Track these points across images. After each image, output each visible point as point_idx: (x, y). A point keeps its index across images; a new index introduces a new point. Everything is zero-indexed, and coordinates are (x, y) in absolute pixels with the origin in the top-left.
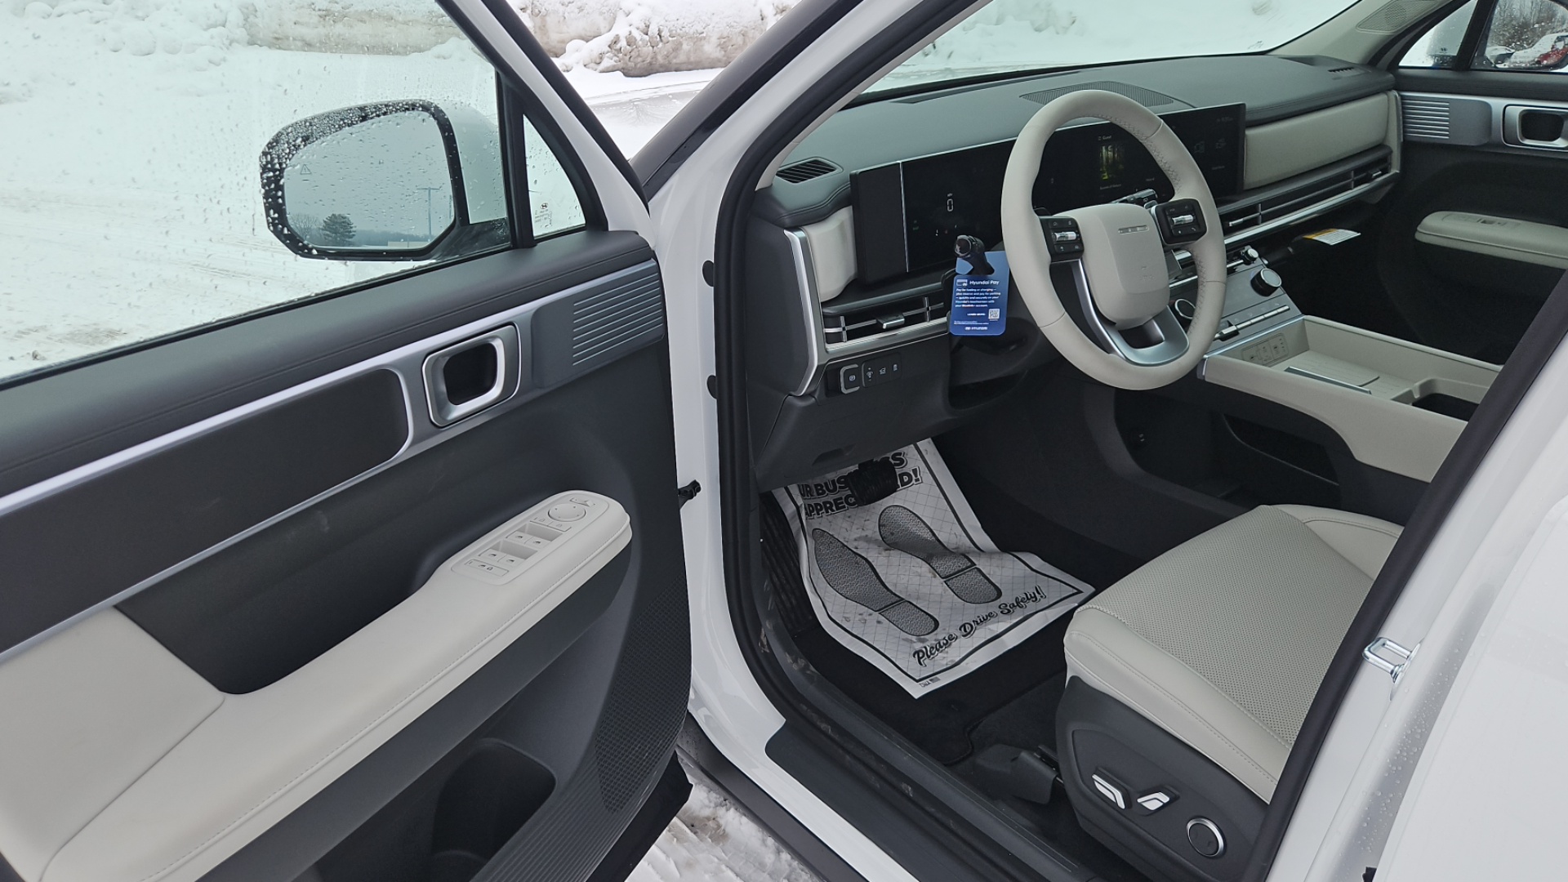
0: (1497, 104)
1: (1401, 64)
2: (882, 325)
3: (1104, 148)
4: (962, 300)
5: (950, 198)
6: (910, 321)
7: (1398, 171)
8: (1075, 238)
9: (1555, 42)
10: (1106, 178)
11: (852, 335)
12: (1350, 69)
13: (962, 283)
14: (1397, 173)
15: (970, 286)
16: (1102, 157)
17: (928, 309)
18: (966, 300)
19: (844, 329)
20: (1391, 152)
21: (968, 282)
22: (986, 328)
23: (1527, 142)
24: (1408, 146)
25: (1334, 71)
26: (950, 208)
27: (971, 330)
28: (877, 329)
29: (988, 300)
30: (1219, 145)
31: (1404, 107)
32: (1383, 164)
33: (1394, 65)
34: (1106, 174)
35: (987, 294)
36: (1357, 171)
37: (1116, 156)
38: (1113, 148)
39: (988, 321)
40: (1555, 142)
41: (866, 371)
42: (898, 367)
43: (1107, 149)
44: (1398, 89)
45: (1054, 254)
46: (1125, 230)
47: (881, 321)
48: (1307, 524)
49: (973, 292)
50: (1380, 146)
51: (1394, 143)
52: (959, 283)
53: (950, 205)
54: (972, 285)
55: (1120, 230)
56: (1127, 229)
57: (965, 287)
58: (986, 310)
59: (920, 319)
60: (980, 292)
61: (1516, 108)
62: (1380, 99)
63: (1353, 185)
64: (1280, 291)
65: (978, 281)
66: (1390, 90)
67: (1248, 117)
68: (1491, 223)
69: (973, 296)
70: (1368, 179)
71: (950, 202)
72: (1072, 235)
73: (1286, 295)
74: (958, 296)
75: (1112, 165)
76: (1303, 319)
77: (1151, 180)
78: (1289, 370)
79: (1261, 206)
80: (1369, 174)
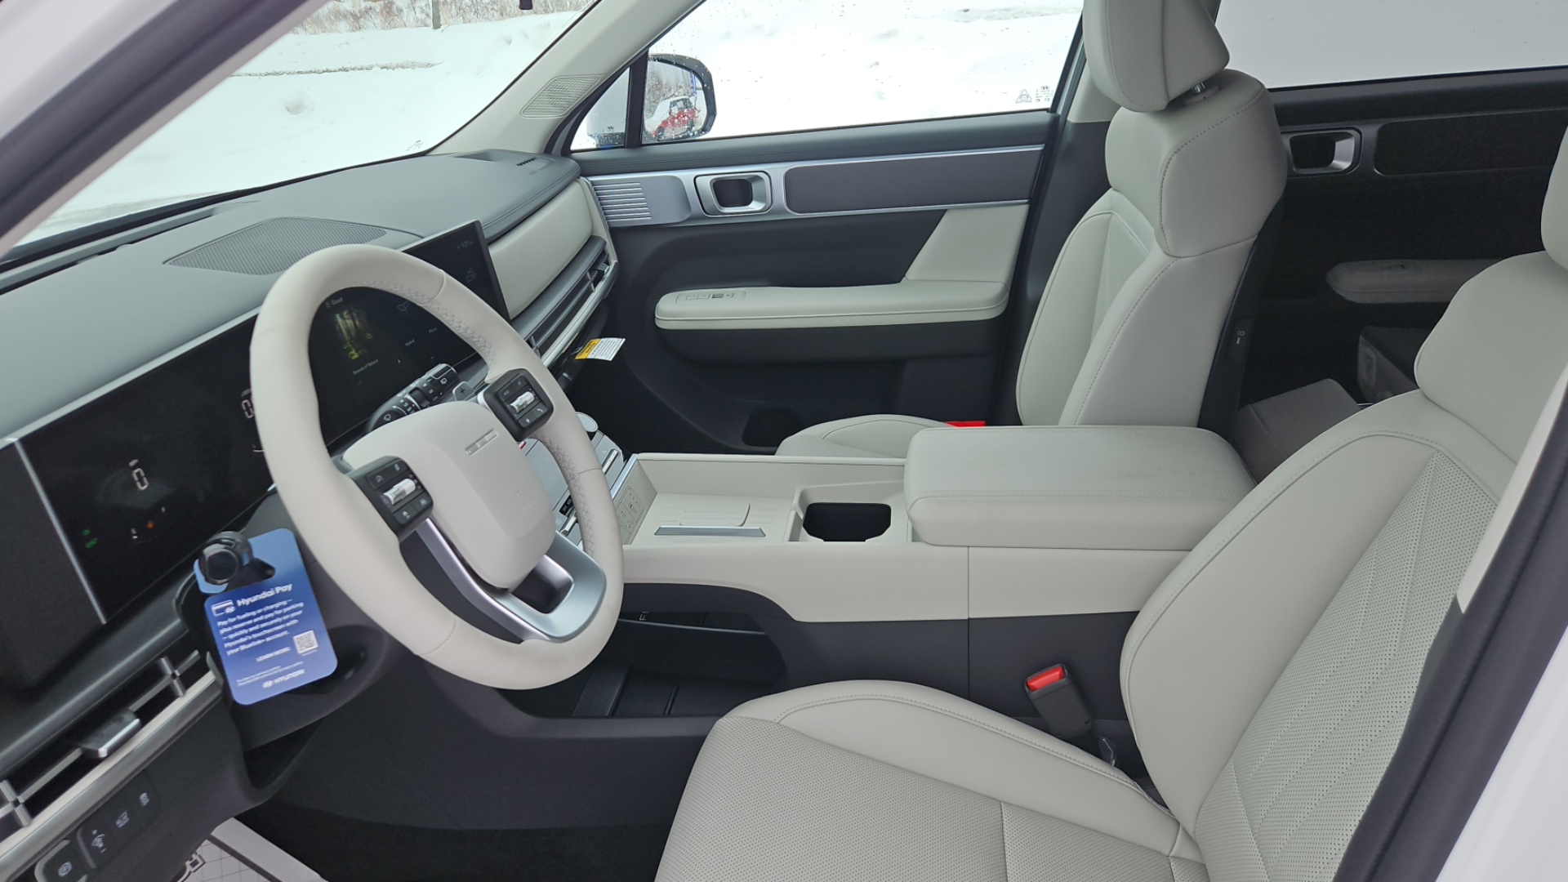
0: (686, 176)
1: (573, 147)
2: (97, 752)
3: (338, 316)
4: (237, 638)
5: (135, 467)
6: (146, 715)
7: (616, 261)
8: (414, 488)
9: (670, 107)
10: (356, 356)
11: (35, 806)
12: (533, 160)
13: (223, 610)
14: (616, 263)
15: (241, 610)
16: (340, 330)
17: (174, 676)
18: (243, 636)
19: (16, 803)
20: (605, 243)
21: (235, 604)
22: (301, 672)
23: (726, 210)
24: (615, 232)
25: (521, 164)
26: (143, 485)
27: (274, 686)
28: (89, 762)
29: (284, 622)
30: (470, 278)
31: (597, 192)
32: (604, 255)
33: (566, 152)
34: (353, 352)
35: (277, 612)
36: (592, 269)
37: (357, 323)
38: (350, 313)
39: (299, 657)
40: (750, 206)
41: (89, 839)
42: (149, 797)
43: (342, 317)
44: (586, 175)
45: (397, 527)
46: (472, 447)
47: (90, 746)
48: (782, 723)
49: (251, 618)
50: (592, 239)
51: (604, 234)
52: (218, 611)
53: (141, 480)
54: (243, 606)
55: (467, 449)
56: (474, 444)
57: (232, 615)
58: (287, 642)
59: (167, 697)
60: (263, 613)
61: (705, 178)
62: (575, 189)
64: (599, 434)
65: (251, 596)
66: (579, 178)
68: (721, 296)
69: (254, 625)
70: (601, 276)
71: (138, 474)
72: (407, 485)
73: (605, 436)
74: (226, 634)
75: (358, 338)
76: (637, 460)
77: (410, 343)
78: (661, 532)
79: (534, 338)
80: (599, 271)
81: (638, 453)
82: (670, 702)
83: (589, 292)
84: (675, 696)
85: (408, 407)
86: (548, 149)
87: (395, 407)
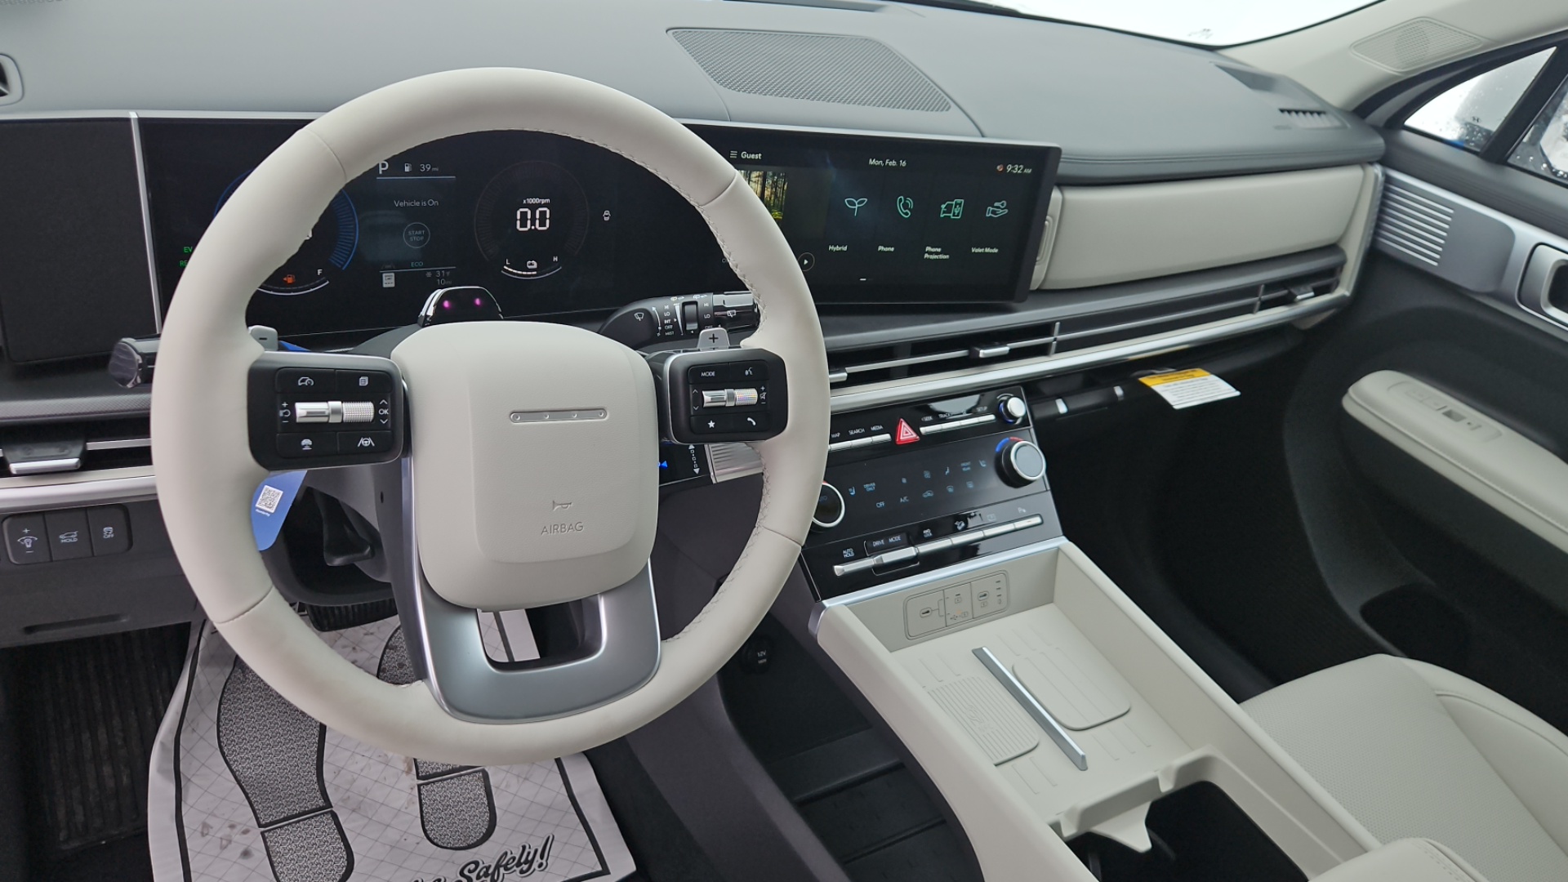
0: (1526, 234)
1: (1406, 123)
2: (11, 464)
7: (1348, 294)
12: (1319, 113)
14: (1343, 297)
20: (1345, 263)
23: (1554, 312)
24: (1376, 258)
30: (994, 212)
31: (1386, 193)
32: (1323, 280)
33: (1395, 125)
36: (1271, 286)
42: (114, 533)
44: (1386, 166)
47: (7, 454)
50: (1333, 248)
51: (1354, 253)
55: (516, 415)
61: (1551, 251)
62: (1352, 174)
63: (1257, 307)
64: (1037, 488)
66: (1371, 163)
67: (1063, 169)
70: (1288, 300)
73: (1047, 493)
76: (1058, 549)
77: (838, 248)
78: (979, 654)
79: (1061, 325)
80: (1290, 293)
81: (1070, 539)
82: (917, 830)
83: (1248, 310)
84: (922, 830)
85: (667, 318)
86: (1363, 109)
87: (654, 309)
